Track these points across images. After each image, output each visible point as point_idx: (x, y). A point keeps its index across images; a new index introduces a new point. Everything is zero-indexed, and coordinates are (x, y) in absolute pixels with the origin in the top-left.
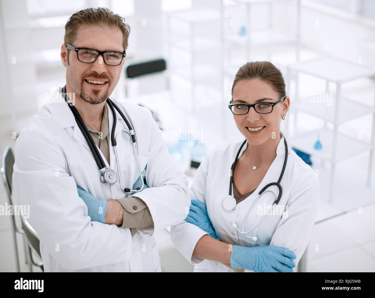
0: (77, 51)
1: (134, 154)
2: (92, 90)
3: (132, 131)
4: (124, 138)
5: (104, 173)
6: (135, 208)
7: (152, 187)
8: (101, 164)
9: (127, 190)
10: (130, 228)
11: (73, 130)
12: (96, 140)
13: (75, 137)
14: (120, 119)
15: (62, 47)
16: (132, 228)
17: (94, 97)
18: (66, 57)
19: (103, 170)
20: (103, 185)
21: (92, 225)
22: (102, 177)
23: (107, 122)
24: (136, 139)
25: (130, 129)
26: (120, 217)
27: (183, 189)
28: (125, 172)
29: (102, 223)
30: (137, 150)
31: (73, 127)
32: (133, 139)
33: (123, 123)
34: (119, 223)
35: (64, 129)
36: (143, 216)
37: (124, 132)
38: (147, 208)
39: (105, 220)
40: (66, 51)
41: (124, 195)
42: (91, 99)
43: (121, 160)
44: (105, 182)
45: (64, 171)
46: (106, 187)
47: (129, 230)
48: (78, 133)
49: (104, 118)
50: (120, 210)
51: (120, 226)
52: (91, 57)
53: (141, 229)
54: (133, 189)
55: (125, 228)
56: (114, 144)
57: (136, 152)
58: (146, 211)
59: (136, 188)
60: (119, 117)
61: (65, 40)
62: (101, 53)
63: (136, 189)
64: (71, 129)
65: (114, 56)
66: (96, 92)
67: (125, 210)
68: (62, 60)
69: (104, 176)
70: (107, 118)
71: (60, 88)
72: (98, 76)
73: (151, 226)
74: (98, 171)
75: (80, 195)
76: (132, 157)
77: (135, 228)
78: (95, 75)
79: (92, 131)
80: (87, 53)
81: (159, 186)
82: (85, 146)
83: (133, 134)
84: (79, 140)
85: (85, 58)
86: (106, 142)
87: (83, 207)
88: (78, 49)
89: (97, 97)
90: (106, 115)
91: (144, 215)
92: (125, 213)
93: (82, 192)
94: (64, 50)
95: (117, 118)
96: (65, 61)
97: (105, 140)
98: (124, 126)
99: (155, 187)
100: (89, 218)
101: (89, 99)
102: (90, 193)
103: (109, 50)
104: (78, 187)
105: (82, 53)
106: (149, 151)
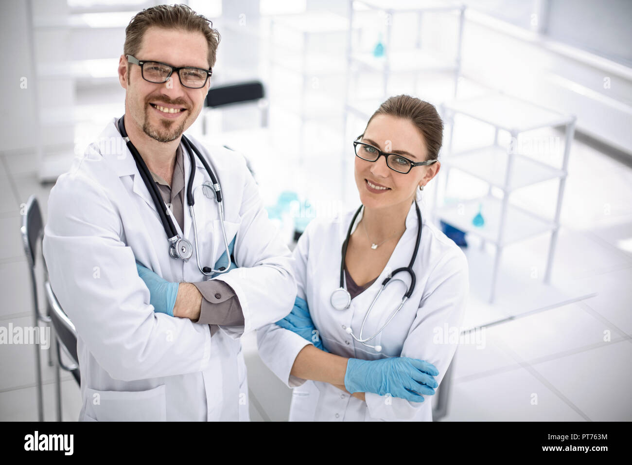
0: (142, 66)
1: (219, 218)
2: (161, 120)
3: (217, 186)
4: (205, 195)
5: (175, 243)
6: (218, 296)
7: (243, 266)
8: (170, 231)
9: (206, 270)
10: (209, 325)
11: (133, 180)
12: (164, 195)
13: (136, 190)
14: (200, 168)
15: (121, 60)
16: (212, 325)
17: (163, 131)
18: (126, 74)
19: (174, 239)
20: (173, 261)
21: (155, 317)
22: (172, 249)
23: (183, 171)
24: (221, 197)
25: (214, 182)
26: (197, 308)
27: (288, 273)
28: (204, 245)
29: (170, 315)
30: (223, 213)
31: (133, 176)
32: (218, 196)
33: (204, 174)
34: (194, 316)
35: (119, 179)
36: (229, 309)
37: (205, 186)
38: (235, 298)
39: (175, 311)
40: (126, 65)
41: (202, 276)
42: (159, 133)
43: (200, 226)
44: (175, 256)
45: (119, 239)
46: (176, 264)
47: (207, 328)
48: (139, 184)
49: (177, 165)
50: (197, 298)
51: (195, 321)
52: (161, 76)
53: (225, 327)
54: (215, 269)
55: (202, 324)
56: (191, 202)
57: (221, 216)
58: (234, 301)
59: (220, 267)
60: (198, 164)
61: (125, 49)
62: (176, 70)
63: (219, 269)
64: (130, 178)
65: (196, 75)
66: (167, 124)
67: (204, 298)
68: (120, 78)
69: (174, 248)
70: (181, 166)
71: (116, 119)
72: (170, 101)
73: (239, 323)
74: (167, 241)
75: (140, 274)
76: (216, 222)
77: (217, 325)
78: (166, 100)
79: (160, 183)
80: (156, 69)
81: (253, 267)
82: (149, 204)
83: (218, 190)
84: (141, 195)
85: (153, 76)
86: (179, 200)
87: (142, 291)
88: (142, 63)
89: (169, 130)
90: (180, 161)
91: (230, 307)
92: (204, 303)
93: (143, 269)
94: (124, 64)
95: (197, 165)
96: (124, 79)
97: (178, 196)
98: (205, 177)
99: (247, 267)
100: (151, 308)
101: (155, 134)
102: (154, 271)
103: (188, 65)
104: (138, 262)
105: (148, 69)
106: (241, 214)
